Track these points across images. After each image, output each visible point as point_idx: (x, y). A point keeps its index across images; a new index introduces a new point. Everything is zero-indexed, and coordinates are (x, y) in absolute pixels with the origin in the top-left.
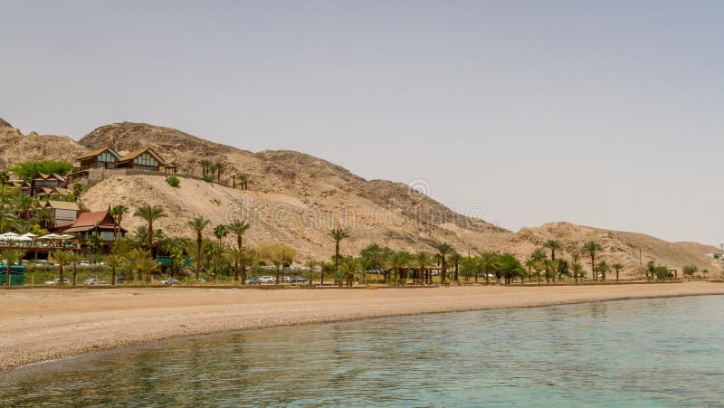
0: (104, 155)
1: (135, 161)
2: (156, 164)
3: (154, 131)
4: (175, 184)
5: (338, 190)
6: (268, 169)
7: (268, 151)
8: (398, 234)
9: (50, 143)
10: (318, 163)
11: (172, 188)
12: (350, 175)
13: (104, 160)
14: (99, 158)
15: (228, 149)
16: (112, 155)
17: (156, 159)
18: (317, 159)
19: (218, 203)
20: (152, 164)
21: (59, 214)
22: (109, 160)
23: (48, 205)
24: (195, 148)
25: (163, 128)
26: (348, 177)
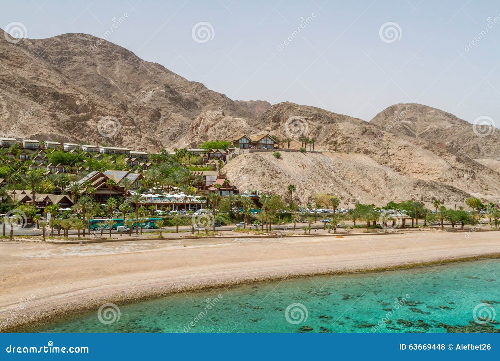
0: (243, 139)
1: (260, 142)
2: (273, 143)
3: (299, 109)
4: (278, 157)
5: (410, 144)
6: (364, 133)
9: (232, 123)
11: (276, 159)
13: (243, 142)
14: (240, 141)
15: (342, 118)
16: (247, 139)
17: (272, 140)
19: (304, 166)
20: (270, 143)
21: (208, 178)
22: (245, 142)
23: (202, 173)
24: (322, 119)
25: (304, 107)
26: (454, 121)
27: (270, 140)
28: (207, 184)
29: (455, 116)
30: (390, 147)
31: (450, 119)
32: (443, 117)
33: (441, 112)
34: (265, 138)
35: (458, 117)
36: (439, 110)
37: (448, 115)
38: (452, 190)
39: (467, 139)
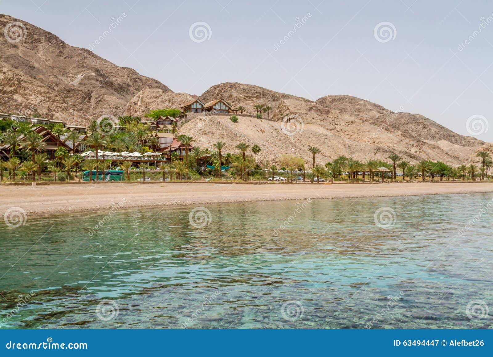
0: (195, 104)
1: (214, 107)
2: (227, 108)
3: (242, 87)
4: (235, 120)
5: (357, 120)
6: (310, 109)
7: (329, 96)
8: (384, 149)
9: (176, 97)
10: (362, 102)
11: (233, 123)
12: (384, 110)
13: (195, 107)
14: (192, 107)
15: (287, 97)
16: (200, 104)
17: (226, 106)
18: (361, 100)
19: (262, 131)
20: (224, 109)
21: (162, 141)
22: (198, 107)
23: (156, 135)
24: (267, 97)
25: (247, 85)
26: (382, 111)
27: (224, 106)
28: (162, 146)
29: (382, 107)
30: (337, 123)
31: (378, 109)
32: (371, 108)
33: (369, 103)
34: (219, 103)
35: (385, 107)
36: (368, 102)
37: (376, 106)
38: (411, 156)
39: (398, 126)
